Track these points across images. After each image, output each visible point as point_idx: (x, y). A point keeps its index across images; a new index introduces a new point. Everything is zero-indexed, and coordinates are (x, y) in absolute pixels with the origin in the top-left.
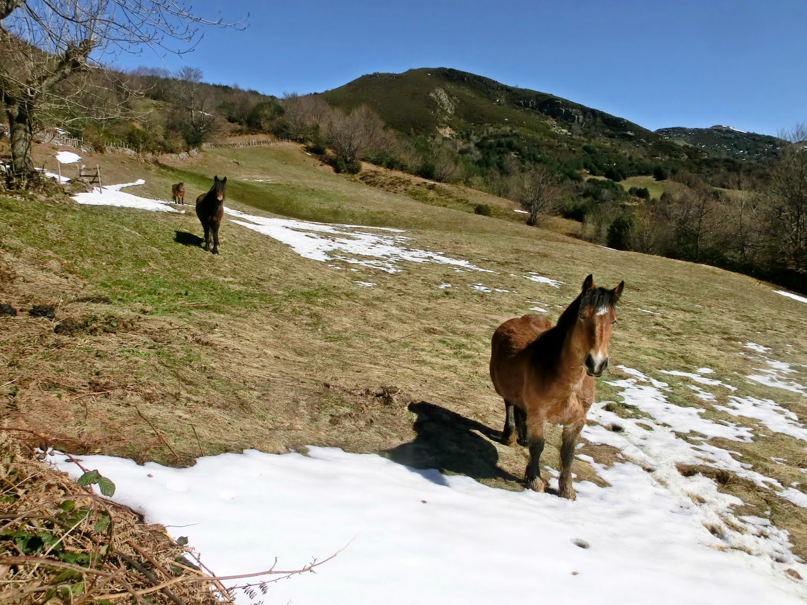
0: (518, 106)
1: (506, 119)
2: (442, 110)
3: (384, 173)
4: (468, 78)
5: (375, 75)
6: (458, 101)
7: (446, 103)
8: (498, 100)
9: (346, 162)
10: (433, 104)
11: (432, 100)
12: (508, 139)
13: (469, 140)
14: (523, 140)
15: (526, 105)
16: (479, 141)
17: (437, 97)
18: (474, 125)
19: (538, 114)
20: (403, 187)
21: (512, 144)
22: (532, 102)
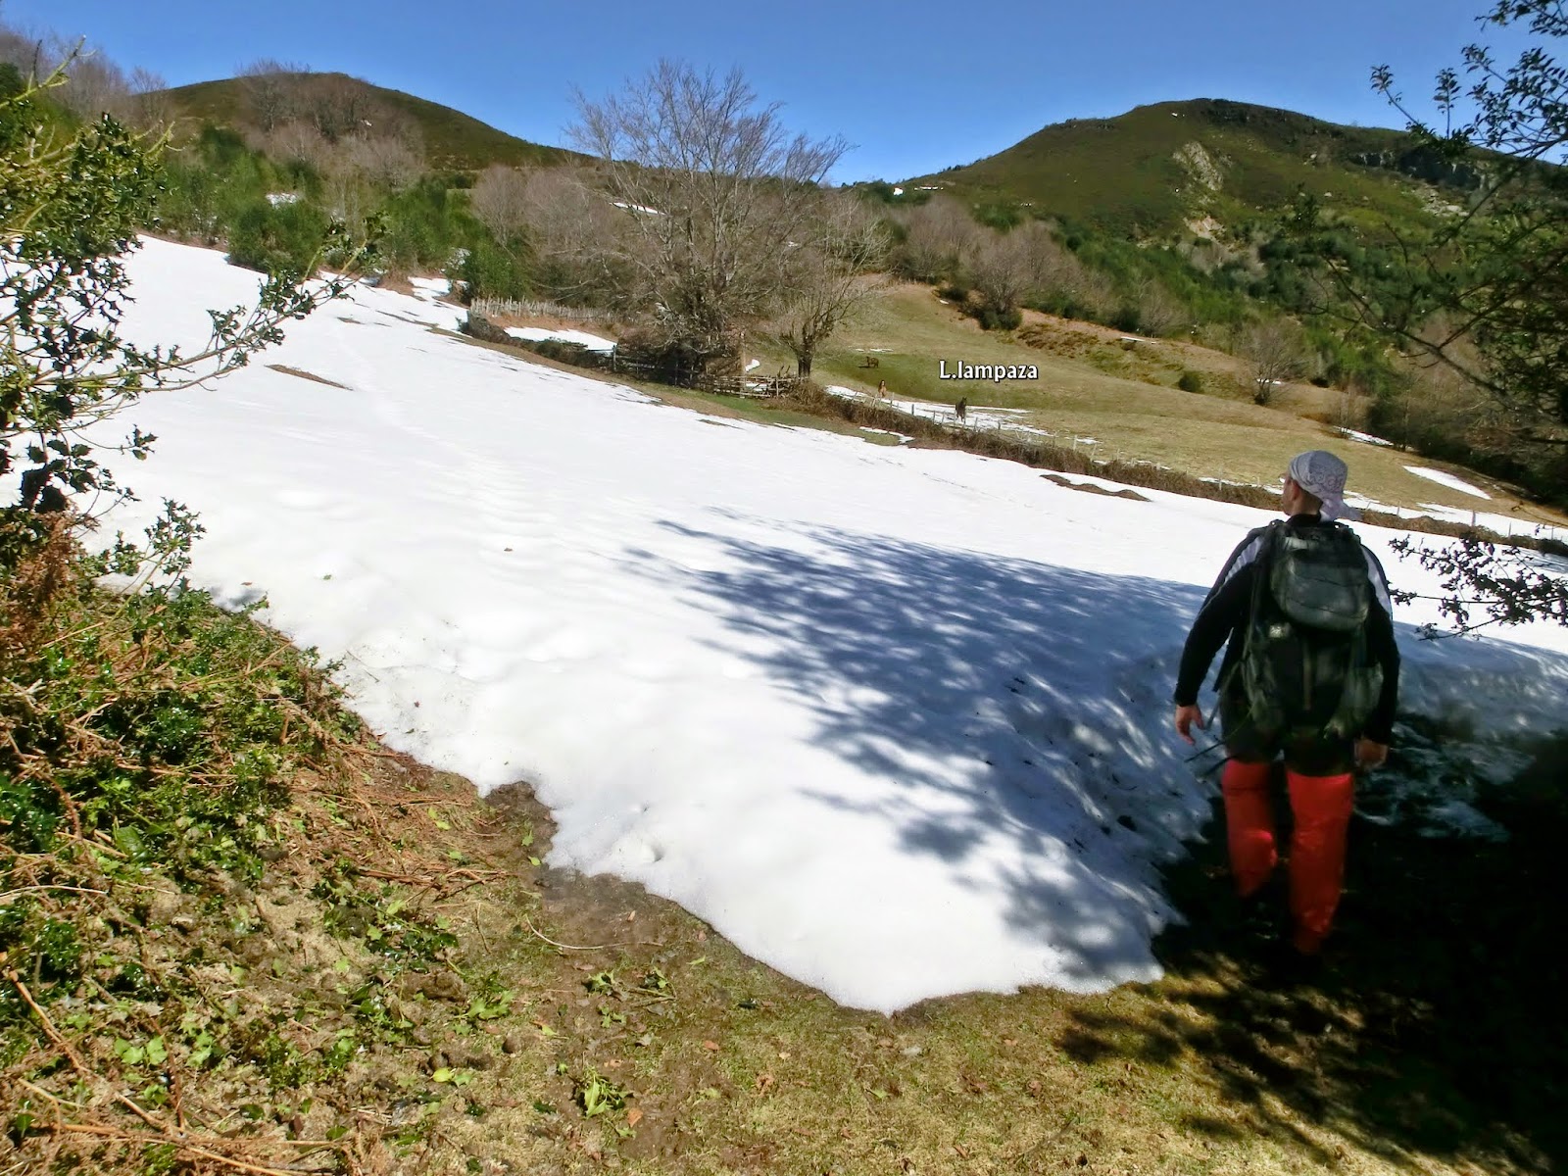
0: (1354, 166)
1: (1329, 194)
2: (1198, 185)
3: (1057, 326)
4: (1253, 116)
5: (1070, 124)
6: (1230, 164)
7: (1205, 170)
8: (1313, 156)
9: (999, 312)
10: (1180, 175)
11: (1178, 166)
12: (1325, 236)
13: (1248, 241)
14: (1356, 235)
15: (1373, 161)
16: (1268, 241)
17: (1188, 159)
18: (1261, 210)
19: (1397, 177)
20: (1084, 347)
21: (1334, 244)
22: (1387, 154)
